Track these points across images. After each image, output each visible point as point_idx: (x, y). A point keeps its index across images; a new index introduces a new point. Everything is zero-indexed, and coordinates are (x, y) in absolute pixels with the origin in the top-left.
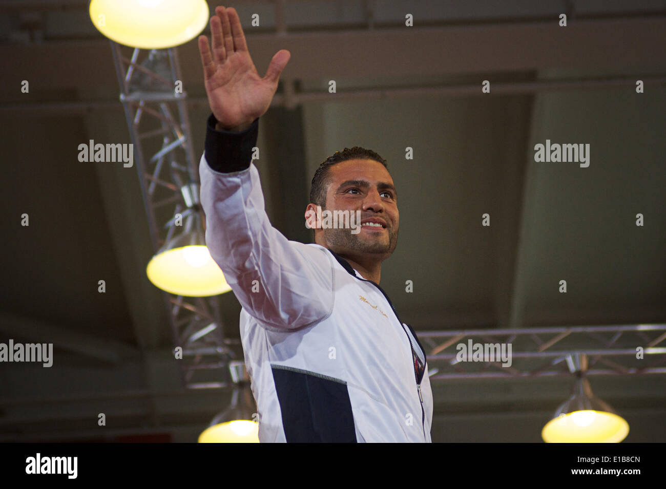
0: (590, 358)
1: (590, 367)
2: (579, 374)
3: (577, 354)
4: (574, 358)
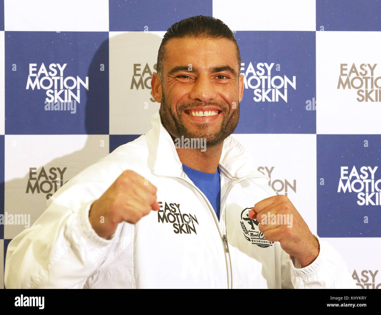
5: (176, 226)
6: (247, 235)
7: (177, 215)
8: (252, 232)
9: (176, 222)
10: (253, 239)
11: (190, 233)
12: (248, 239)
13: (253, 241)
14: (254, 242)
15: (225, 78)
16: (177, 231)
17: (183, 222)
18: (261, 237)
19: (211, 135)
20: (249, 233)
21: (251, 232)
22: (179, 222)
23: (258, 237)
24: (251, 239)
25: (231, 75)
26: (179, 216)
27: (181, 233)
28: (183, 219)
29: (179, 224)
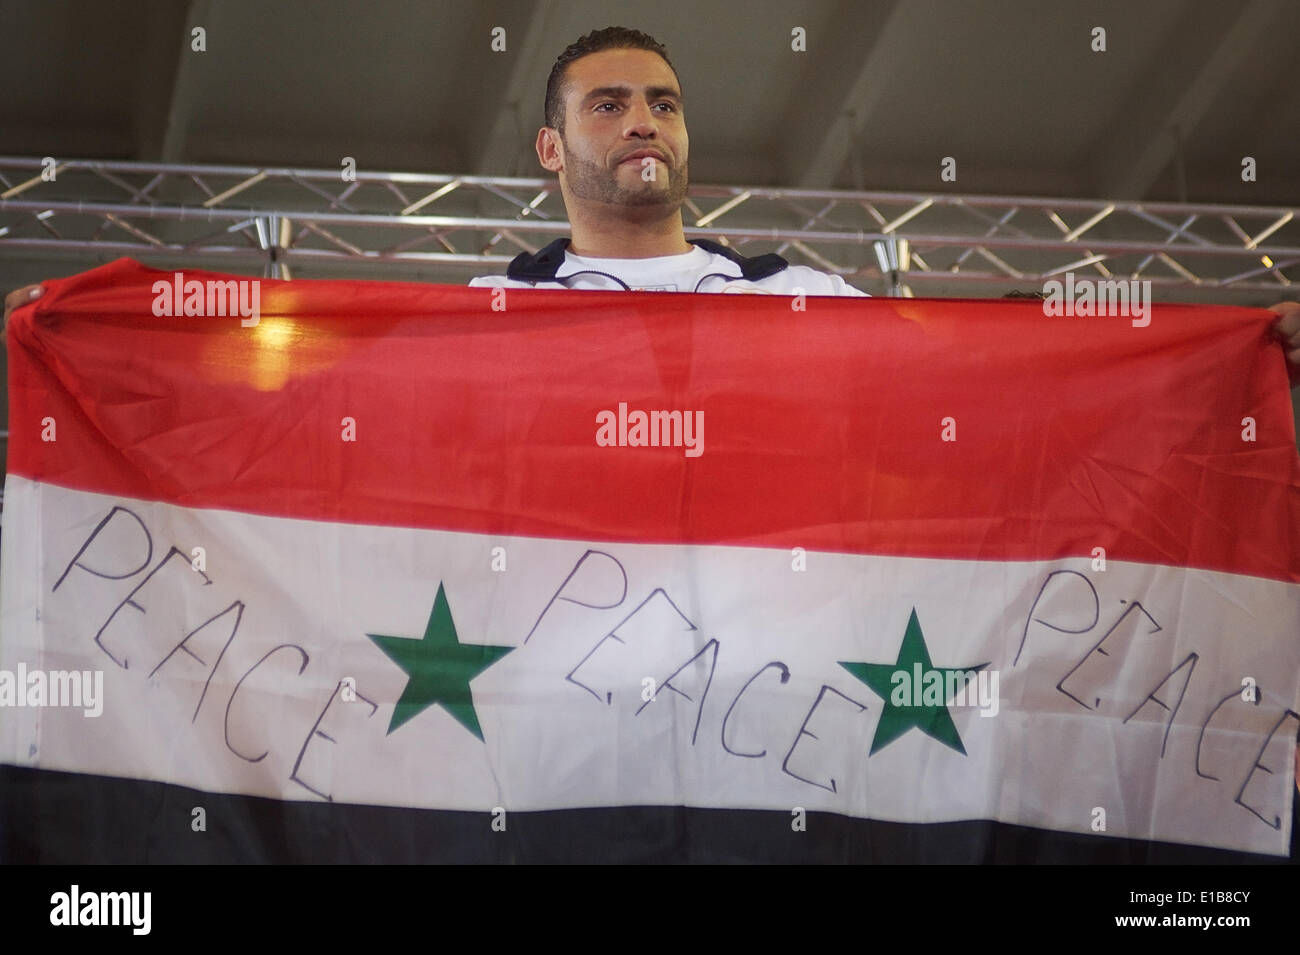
0: (296, 226)
1: (294, 241)
2: (274, 253)
3: (273, 216)
4: (267, 222)
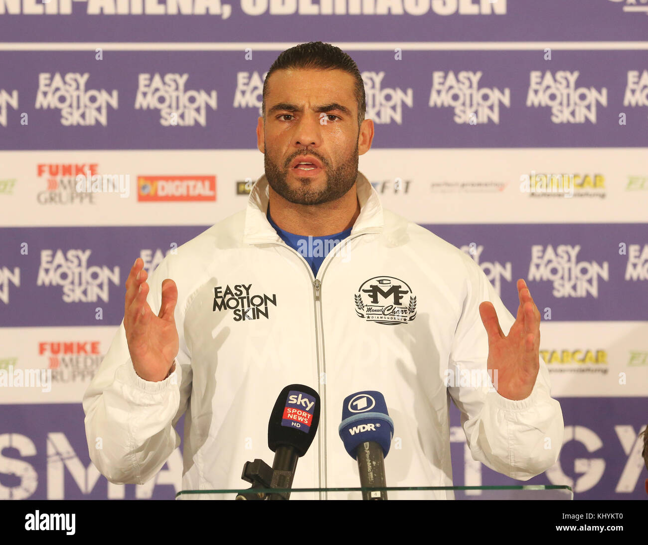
5: (237, 312)
6: (361, 311)
7: (242, 299)
8: (371, 307)
9: (240, 307)
10: (369, 316)
11: (258, 318)
12: (361, 315)
13: (368, 317)
14: (371, 319)
15: (337, 119)
16: (238, 317)
17: (249, 306)
18: (386, 312)
19: (313, 194)
20: (365, 309)
21: (369, 307)
22: (243, 306)
23: (381, 313)
24: (366, 316)
25: (342, 115)
26: (245, 301)
27: (244, 319)
28: (250, 302)
29: (243, 310)
